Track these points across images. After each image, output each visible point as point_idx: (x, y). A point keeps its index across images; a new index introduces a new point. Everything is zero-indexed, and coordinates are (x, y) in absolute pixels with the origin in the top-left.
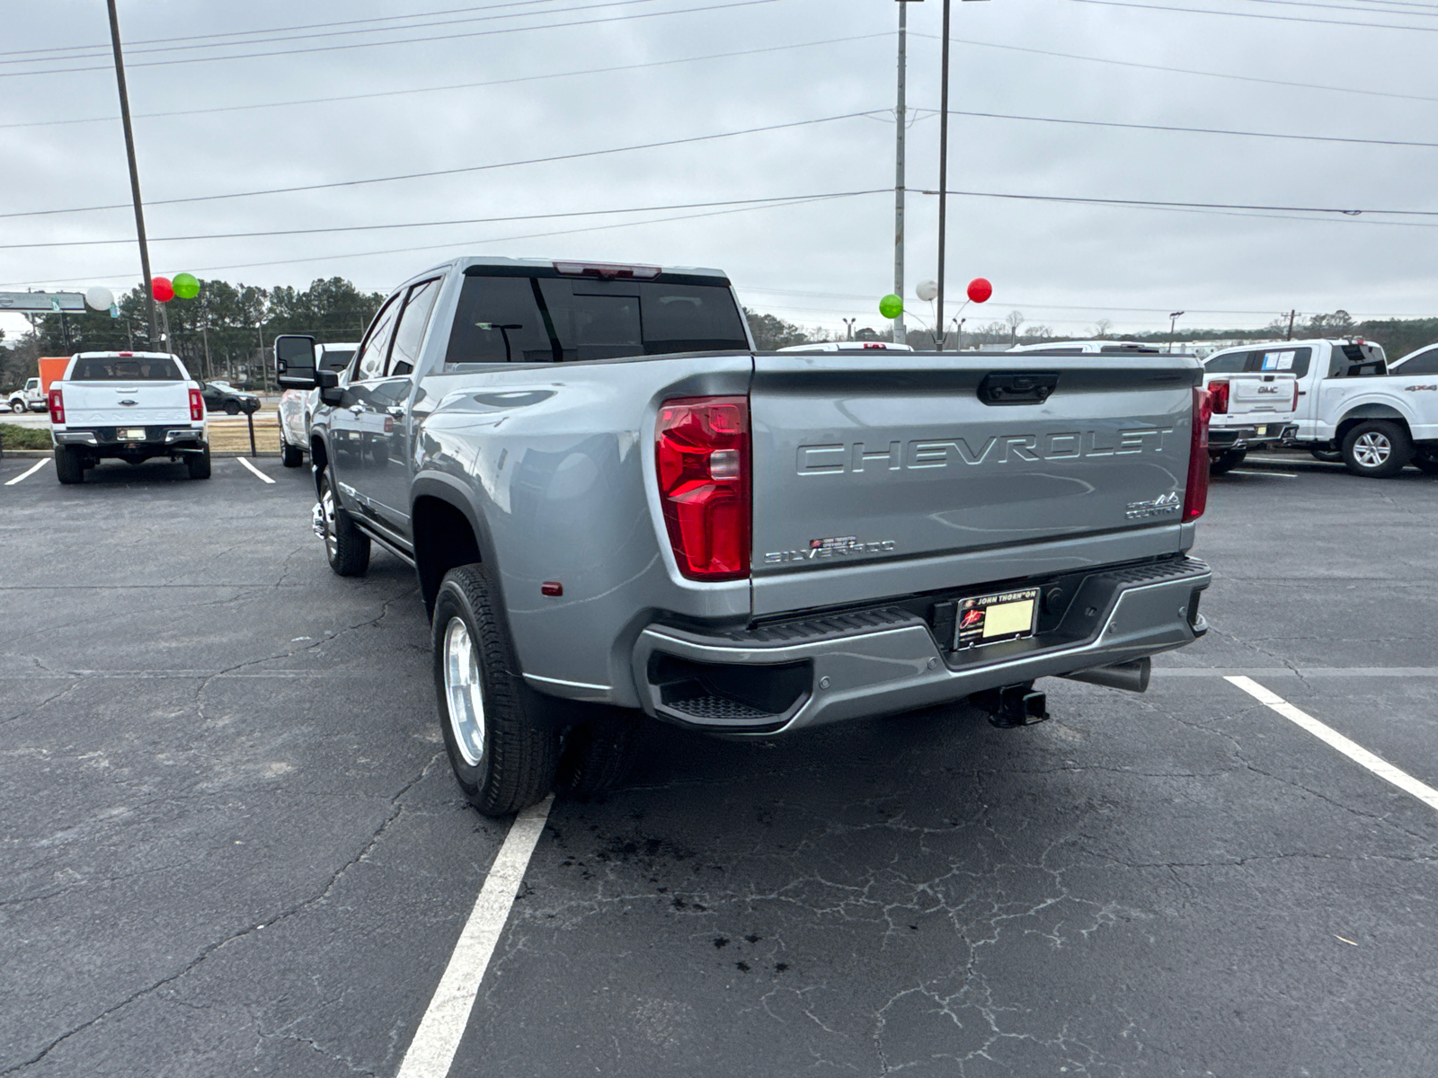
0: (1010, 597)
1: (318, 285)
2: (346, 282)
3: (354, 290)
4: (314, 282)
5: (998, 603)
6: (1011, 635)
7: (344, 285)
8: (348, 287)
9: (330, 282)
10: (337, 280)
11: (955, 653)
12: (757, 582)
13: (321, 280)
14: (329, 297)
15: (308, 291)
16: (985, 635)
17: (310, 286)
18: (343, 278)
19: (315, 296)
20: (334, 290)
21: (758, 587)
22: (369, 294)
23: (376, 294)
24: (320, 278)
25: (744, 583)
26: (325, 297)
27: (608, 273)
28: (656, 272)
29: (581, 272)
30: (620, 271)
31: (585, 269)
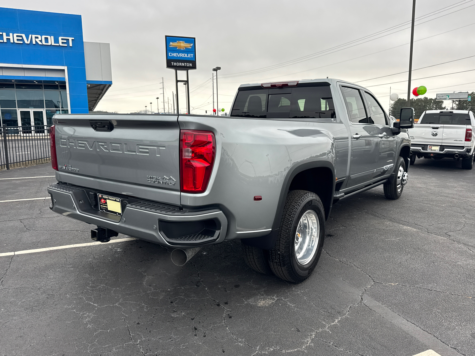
0: (112, 199)
5: (109, 199)
6: (116, 213)
11: (99, 211)
16: (108, 209)
25: (58, 172)
27: (279, 86)
28: (297, 83)
29: (270, 86)
30: (283, 85)
31: (271, 85)
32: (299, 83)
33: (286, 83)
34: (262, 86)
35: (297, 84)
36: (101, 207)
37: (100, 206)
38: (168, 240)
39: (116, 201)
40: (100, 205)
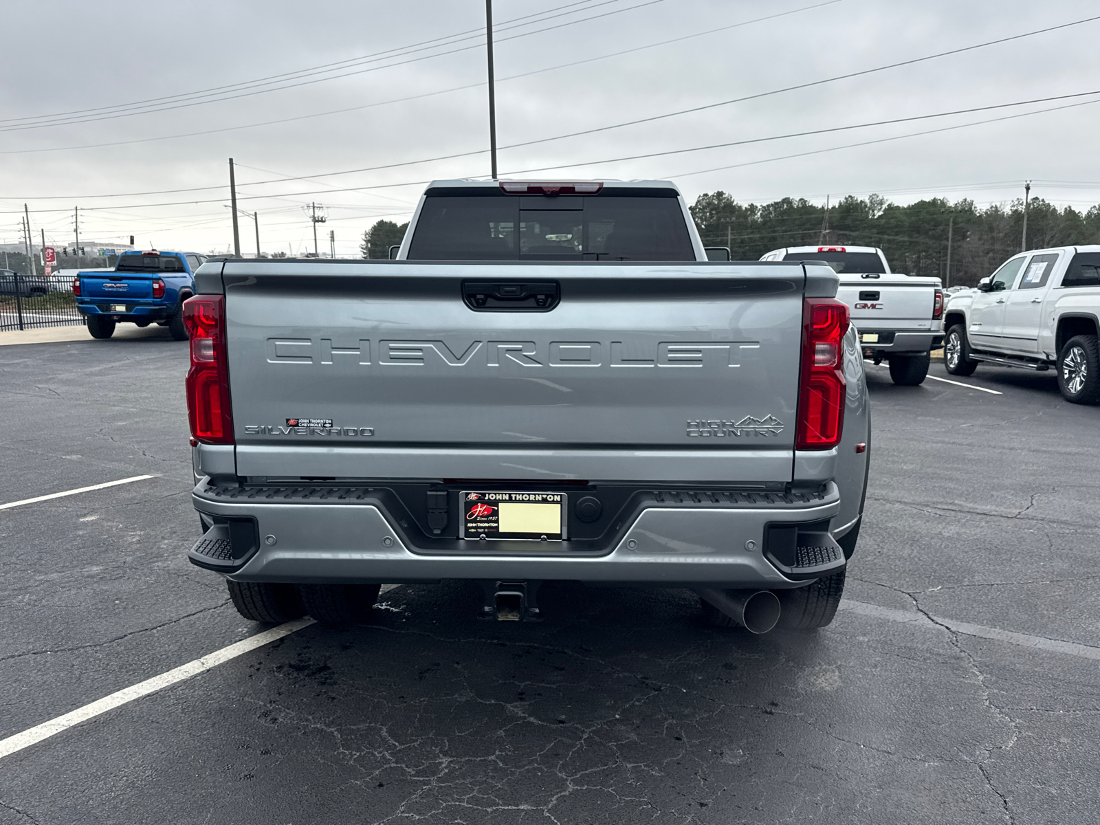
0: (526, 497)
1: (703, 199)
2: (726, 195)
3: (733, 202)
4: (700, 196)
5: (510, 500)
6: (537, 535)
7: (725, 198)
8: (728, 199)
9: (713, 196)
10: (720, 194)
11: (461, 541)
12: (240, 448)
13: (706, 195)
14: (712, 210)
15: (694, 205)
16: (501, 530)
17: (696, 201)
18: (724, 192)
19: (700, 209)
20: (716, 203)
21: (240, 453)
22: (745, 205)
23: (752, 205)
24: (705, 193)
25: (230, 448)
26: (708, 210)
27: (551, 190)
28: (598, 187)
29: (525, 188)
30: (562, 188)
31: (528, 188)
32: (604, 186)
33: (571, 185)
34: (503, 188)
35: (600, 189)
36: (467, 529)
37: (466, 525)
38: (787, 569)
39: (545, 501)
40: (467, 522)
